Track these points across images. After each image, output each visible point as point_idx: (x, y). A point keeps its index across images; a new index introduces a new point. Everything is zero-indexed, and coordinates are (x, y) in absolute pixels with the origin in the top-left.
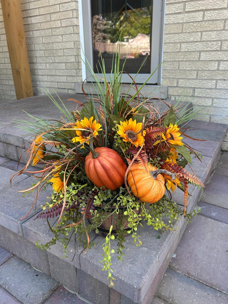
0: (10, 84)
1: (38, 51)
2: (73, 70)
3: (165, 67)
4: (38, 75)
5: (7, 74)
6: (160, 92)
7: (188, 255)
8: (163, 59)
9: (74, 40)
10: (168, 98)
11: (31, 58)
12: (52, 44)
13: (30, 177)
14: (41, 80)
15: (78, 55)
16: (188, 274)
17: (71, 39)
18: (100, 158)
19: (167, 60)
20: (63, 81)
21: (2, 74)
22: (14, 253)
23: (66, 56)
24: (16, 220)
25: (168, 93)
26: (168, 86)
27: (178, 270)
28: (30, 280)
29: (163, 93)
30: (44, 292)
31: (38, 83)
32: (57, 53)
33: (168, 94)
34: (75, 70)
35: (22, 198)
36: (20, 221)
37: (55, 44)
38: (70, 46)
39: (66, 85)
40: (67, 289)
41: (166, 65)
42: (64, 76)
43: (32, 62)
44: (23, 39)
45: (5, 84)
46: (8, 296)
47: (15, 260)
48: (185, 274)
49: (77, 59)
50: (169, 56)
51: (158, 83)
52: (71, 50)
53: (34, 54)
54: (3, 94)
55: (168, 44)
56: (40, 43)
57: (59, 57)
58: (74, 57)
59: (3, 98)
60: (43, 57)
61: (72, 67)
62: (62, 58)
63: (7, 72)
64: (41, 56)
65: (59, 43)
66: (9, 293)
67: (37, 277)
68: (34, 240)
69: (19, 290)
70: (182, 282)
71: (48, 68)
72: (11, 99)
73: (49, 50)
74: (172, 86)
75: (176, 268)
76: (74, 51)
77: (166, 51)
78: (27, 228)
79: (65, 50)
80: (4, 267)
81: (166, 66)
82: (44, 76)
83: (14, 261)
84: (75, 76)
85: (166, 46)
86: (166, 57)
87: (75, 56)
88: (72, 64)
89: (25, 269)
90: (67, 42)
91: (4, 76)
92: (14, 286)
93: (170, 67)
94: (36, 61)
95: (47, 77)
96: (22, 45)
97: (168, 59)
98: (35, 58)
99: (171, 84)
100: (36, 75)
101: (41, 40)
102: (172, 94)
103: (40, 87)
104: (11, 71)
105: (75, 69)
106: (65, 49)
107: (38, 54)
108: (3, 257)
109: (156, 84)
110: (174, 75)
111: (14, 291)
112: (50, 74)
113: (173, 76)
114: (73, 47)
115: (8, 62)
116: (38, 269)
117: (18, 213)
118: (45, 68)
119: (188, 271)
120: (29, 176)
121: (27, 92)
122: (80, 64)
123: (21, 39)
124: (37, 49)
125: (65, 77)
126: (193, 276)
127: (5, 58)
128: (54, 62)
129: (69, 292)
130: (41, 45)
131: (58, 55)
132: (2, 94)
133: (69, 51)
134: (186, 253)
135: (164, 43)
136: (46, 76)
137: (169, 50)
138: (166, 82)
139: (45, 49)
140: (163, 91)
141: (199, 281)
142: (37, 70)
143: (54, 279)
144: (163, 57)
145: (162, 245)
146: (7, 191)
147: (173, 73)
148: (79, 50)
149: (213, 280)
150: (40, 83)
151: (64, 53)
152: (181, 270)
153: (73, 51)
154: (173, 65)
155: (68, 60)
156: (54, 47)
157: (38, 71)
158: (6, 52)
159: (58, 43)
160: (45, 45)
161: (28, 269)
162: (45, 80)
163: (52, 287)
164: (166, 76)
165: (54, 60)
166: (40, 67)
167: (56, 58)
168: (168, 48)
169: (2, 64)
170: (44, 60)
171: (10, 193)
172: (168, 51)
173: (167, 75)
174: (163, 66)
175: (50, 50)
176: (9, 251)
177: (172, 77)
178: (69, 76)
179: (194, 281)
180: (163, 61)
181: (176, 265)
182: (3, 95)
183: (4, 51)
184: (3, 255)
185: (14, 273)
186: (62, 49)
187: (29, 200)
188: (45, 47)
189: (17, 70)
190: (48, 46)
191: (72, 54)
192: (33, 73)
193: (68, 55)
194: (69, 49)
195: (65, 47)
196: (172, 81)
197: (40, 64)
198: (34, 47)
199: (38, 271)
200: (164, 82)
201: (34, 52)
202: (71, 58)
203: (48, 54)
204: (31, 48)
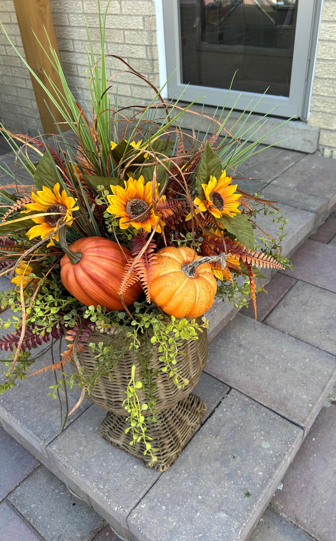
0: (29, 87)
1: (75, 29)
3: (319, 90)
4: (78, 76)
5: (23, 68)
6: (304, 140)
7: (303, 485)
8: (315, 73)
9: (144, 14)
10: (318, 150)
11: (63, 41)
14: (84, 87)
15: (151, 46)
16: (297, 520)
17: (137, 10)
19: (322, 77)
20: (124, 94)
22: (42, 463)
23: (128, 44)
24: (38, 439)
25: (320, 141)
26: (320, 129)
27: (283, 512)
28: (64, 511)
29: (309, 141)
30: (83, 533)
31: (80, 92)
32: (112, 37)
33: (320, 143)
35: (47, 389)
36: (43, 442)
38: (136, 24)
39: (129, 102)
40: (116, 533)
41: (319, 86)
42: (127, 84)
43: (67, 49)
44: (45, 8)
45: (21, 86)
47: (43, 473)
48: (292, 521)
49: (149, 54)
50: (327, 68)
51: (303, 118)
52: (139, 34)
53: (69, 33)
54: (19, 104)
55: (326, 43)
56: (79, 11)
57: (116, 46)
58: (144, 48)
59: (20, 113)
60: (85, 41)
61: (141, 68)
62: (122, 48)
64: (82, 39)
65: (115, 17)
66: (35, 530)
67: (74, 506)
69: (48, 527)
70: (285, 534)
73: (97, 28)
74: (327, 129)
75: (279, 508)
76: (143, 36)
77: (322, 56)
78: (53, 455)
79: (126, 33)
80: (28, 485)
81: (319, 88)
83: (41, 475)
85: (323, 47)
86: (320, 70)
87: (146, 46)
88: (141, 61)
89: (57, 491)
90: (130, 15)
91: (17, 70)
92: (41, 519)
93: (328, 90)
94: (72, 47)
96: (44, 20)
97: (324, 74)
98: (71, 42)
99: (327, 125)
100: (75, 76)
101: (81, 7)
102: (328, 145)
105: (146, 73)
106: (127, 30)
107: (76, 34)
108: (26, 467)
109: (298, 119)
110: (333, 107)
111: (42, 528)
113: (332, 109)
114: (142, 28)
116: (76, 494)
119: (297, 516)
122: (155, 62)
123: (41, 8)
124: (73, 25)
125: (128, 86)
126: (303, 524)
127: (17, 36)
129: (118, 537)
130: (80, 16)
131: (114, 40)
132: (16, 103)
133: (135, 34)
134: (299, 481)
135: (319, 40)
137: (329, 56)
138: (316, 120)
139: (88, 26)
140: (308, 137)
141: (311, 534)
142: (75, 66)
143: (97, 515)
144: (315, 69)
145: (250, 510)
147: (332, 103)
148: (153, 34)
149: (332, 535)
150: (82, 91)
151: (124, 37)
152: (287, 513)
153: (141, 36)
154: (333, 88)
155: (132, 53)
157: (79, 68)
159: (112, 17)
160: (89, 18)
161: (61, 492)
163: (94, 527)
164: (318, 107)
165: (108, 51)
166: (81, 61)
167: (111, 46)
168: (327, 51)
172: (325, 58)
173: (320, 105)
174: (314, 88)
175: (99, 28)
176: (34, 458)
177: (328, 111)
178: (135, 85)
179: (302, 534)
180: (316, 77)
181: (280, 503)
182: (18, 106)
183: (13, 22)
185: (42, 497)
186: (121, 29)
188: (89, 21)
189: (38, 70)
190: (95, 20)
191: (139, 42)
192: (69, 70)
193: (132, 43)
194: (133, 30)
195: (126, 26)
196: (328, 119)
197: (80, 55)
198: (67, 20)
199: (76, 497)
200: (312, 119)
201: (68, 30)
202: (139, 49)
203: (94, 36)
204: (63, 21)
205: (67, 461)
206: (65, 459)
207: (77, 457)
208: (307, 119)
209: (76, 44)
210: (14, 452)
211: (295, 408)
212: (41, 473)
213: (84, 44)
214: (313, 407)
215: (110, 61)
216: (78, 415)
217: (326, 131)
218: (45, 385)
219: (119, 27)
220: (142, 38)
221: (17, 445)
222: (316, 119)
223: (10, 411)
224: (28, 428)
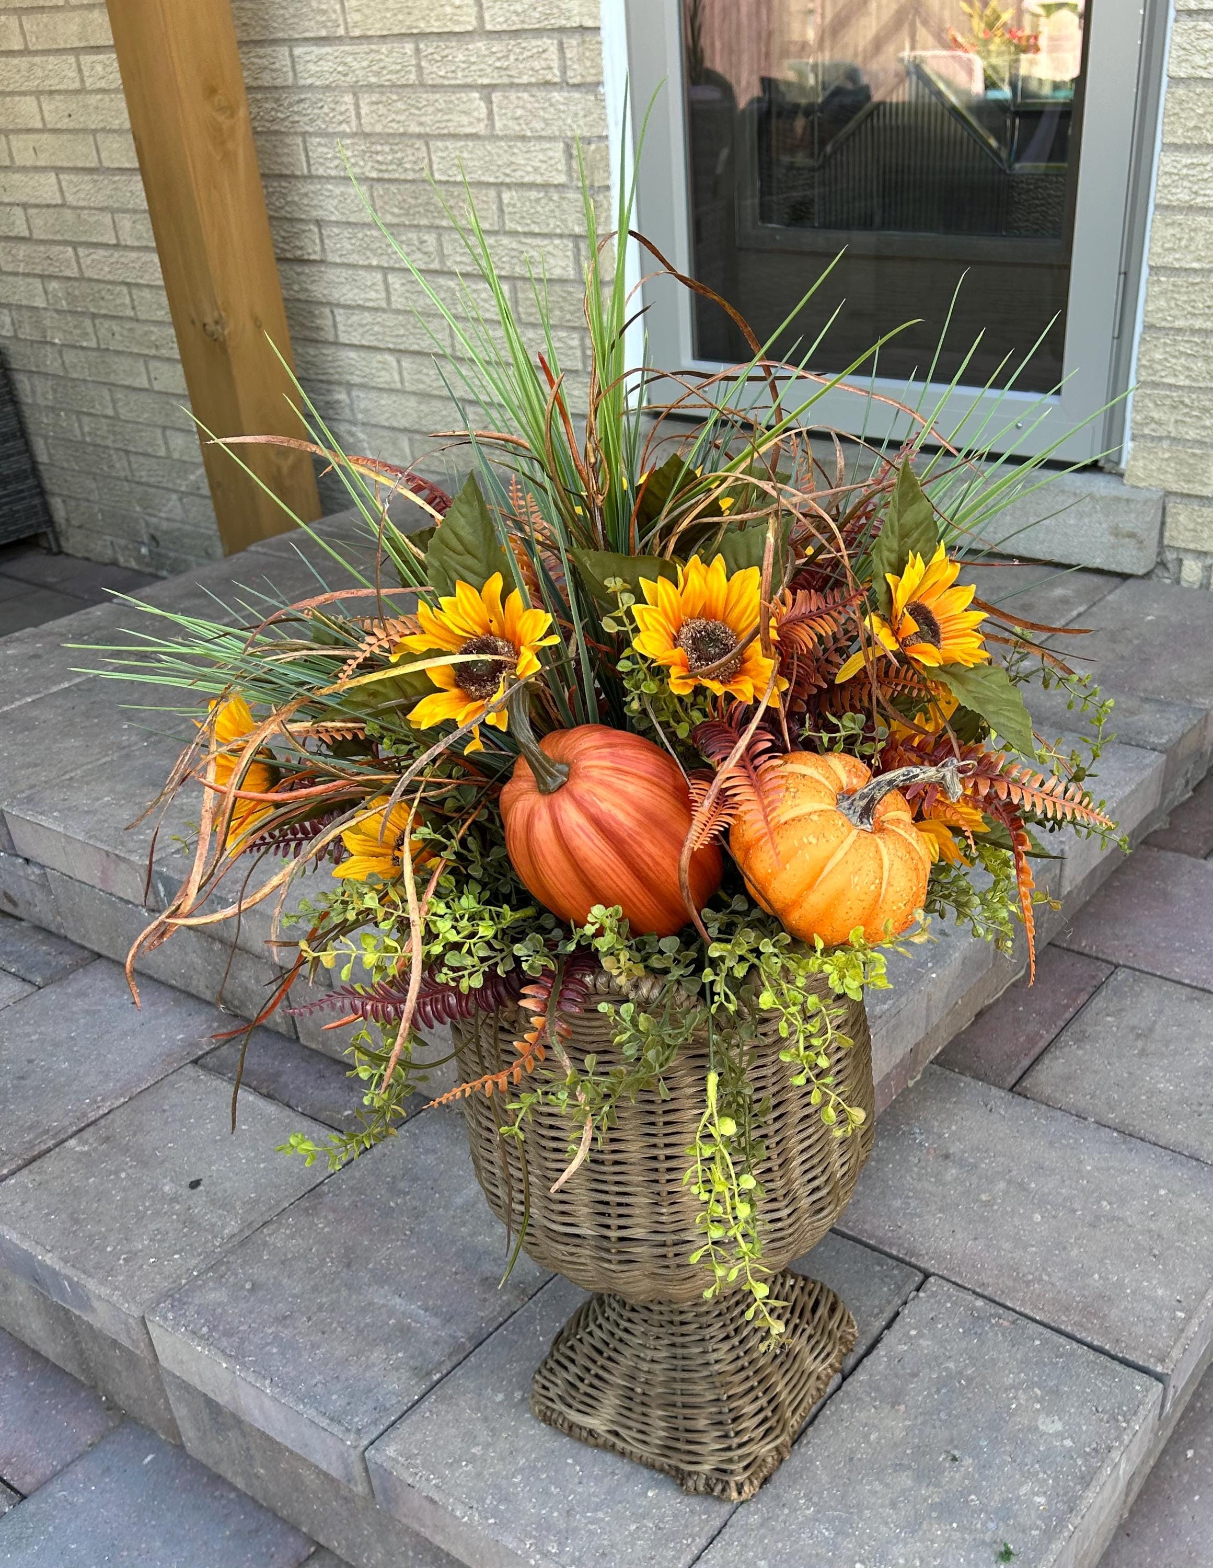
0: (157, 386)
1: (329, 187)
2: (563, 334)
3: (1158, 367)
4: (335, 343)
5: (137, 320)
6: (1116, 532)
8: (1145, 313)
9: (569, 134)
10: (1162, 564)
11: (286, 226)
12: (419, 144)
14: (356, 380)
17: (545, 120)
19: (1163, 324)
21: (105, 316)
22: (321, 1540)
23: (513, 233)
24: (336, 1429)
25: (1167, 534)
26: (1168, 493)
29: (1132, 535)
31: (341, 396)
32: (454, 212)
33: (1166, 542)
34: (575, 335)
35: (344, 1293)
36: (353, 1436)
37: (440, 144)
38: (543, 167)
41: (1157, 356)
43: (299, 253)
44: (232, 115)
45: (128, 381)
50: (1183, 298)
51: (1107, 460)
52: (551, 199)
53: (306, 201)
54: (119, 445)
55: (1179, 218)
56: (344, 127)
58: (570, 245)
59: (122, 473)
60: (367, 225)
61: (556, 313)
63: (133, 308)
64: (352, 219)
65: (470, 144)
71: (398, 302)
72: (170, 485)
73: (406, 181)
74: (1189, 496)
76: (565, 204)
77: (1167, 260)
78: (391, 1472)
79: (506, 196)
81: (1158, 363)
82: (379, 357)
84: (576, 371)
85: (1171, 231)
86: (1161, 303)
87: (576, 237)
88: (557, 288)
90: (523, 138)
91: (116, 328)
93: (1188, 369)
94: (318, 248)
95: (398, 361)
96: (228, 157)
97: (1174, 317)
98: (316, 230)
99: (1186, 482)
100: (326, 342)
101: (353, 113)
102: (1192, 546)
103: (354, 423)
104: (165, 301)
105: (574, 328)
106: (509, 186)
107: (330, 204)
109: (1094, 467)
112: (415, 347)
113: (1205, 427)
114: (562, 179)
115: (136, 244)
117: (339, 1386)
118: (384, 304)
121: (279, 470)
123: (221, 118)
124: (321, 172)
127: (118, 210)
128: (435, 265)
130: (348, 141)
131: (462, 222)
133: (538, 200)
135: (1158, 207)
136: (390, 359)
137: (1188, 257)
138: (1152, 467)
139: (374, 175)
140: (1129, 522)
142: (327, 311)
144: (1145, 301)
146: (265, 1244)
147: (1203, 410)
148: (600, 198)
150: (349, 394)
151: (501, 210)
153: (559, 207)
154: (1206, 359)
155: (529, 262)
156: (435, 167)
157: (338, 319)
158: (121, 170)
159: (459, 144)
160: (377, 148)
162: (383, 379)
164: (1159, 423)
165: (443, 257)
166: (347, 294)
167: (452, 240)
168: (1184, 243)
169: (102, 252)
170: (373, 251)
171: (283, 1263)
172: (1175, 265)
173: (1164, 418)
174: (1144, 362)
175: (413, 181)
177: (1192, 434)
180: (1147, 327)
182: (118, 450)
183: (106, 164)
186: (489, 185)
187: (383, 1310)
188: (379, 158)
189: (203, 320)
190: (399, 155)
191: (553, 225)
192: (303, 325)
193: (526, 229)
194: (532, 186)
195: (507, 175)
196: (1191, 461)
197: (345, 273)
198: (303, 158)
200: (1141, 463)
201: (303, 191)
202: (550, 248)
203: (396, 210)
204: (285, 159)
205: (436, 1486)
206: (428, 1480)
207: (467, 1474)
208: (1123, 465)
209: (329, 236)
210: (225, 1516)
211: (1133, 1324)
213: (360, 235)
214: (1189, 1319)
215: (449, 289)
216: (455, 1360)
217: (1186, 501)
218: (338, 1282)
219: (483, 179)
220: (563, 211)
222: (1152, 461)
223: (236, 1357)
224: (301, 1400)
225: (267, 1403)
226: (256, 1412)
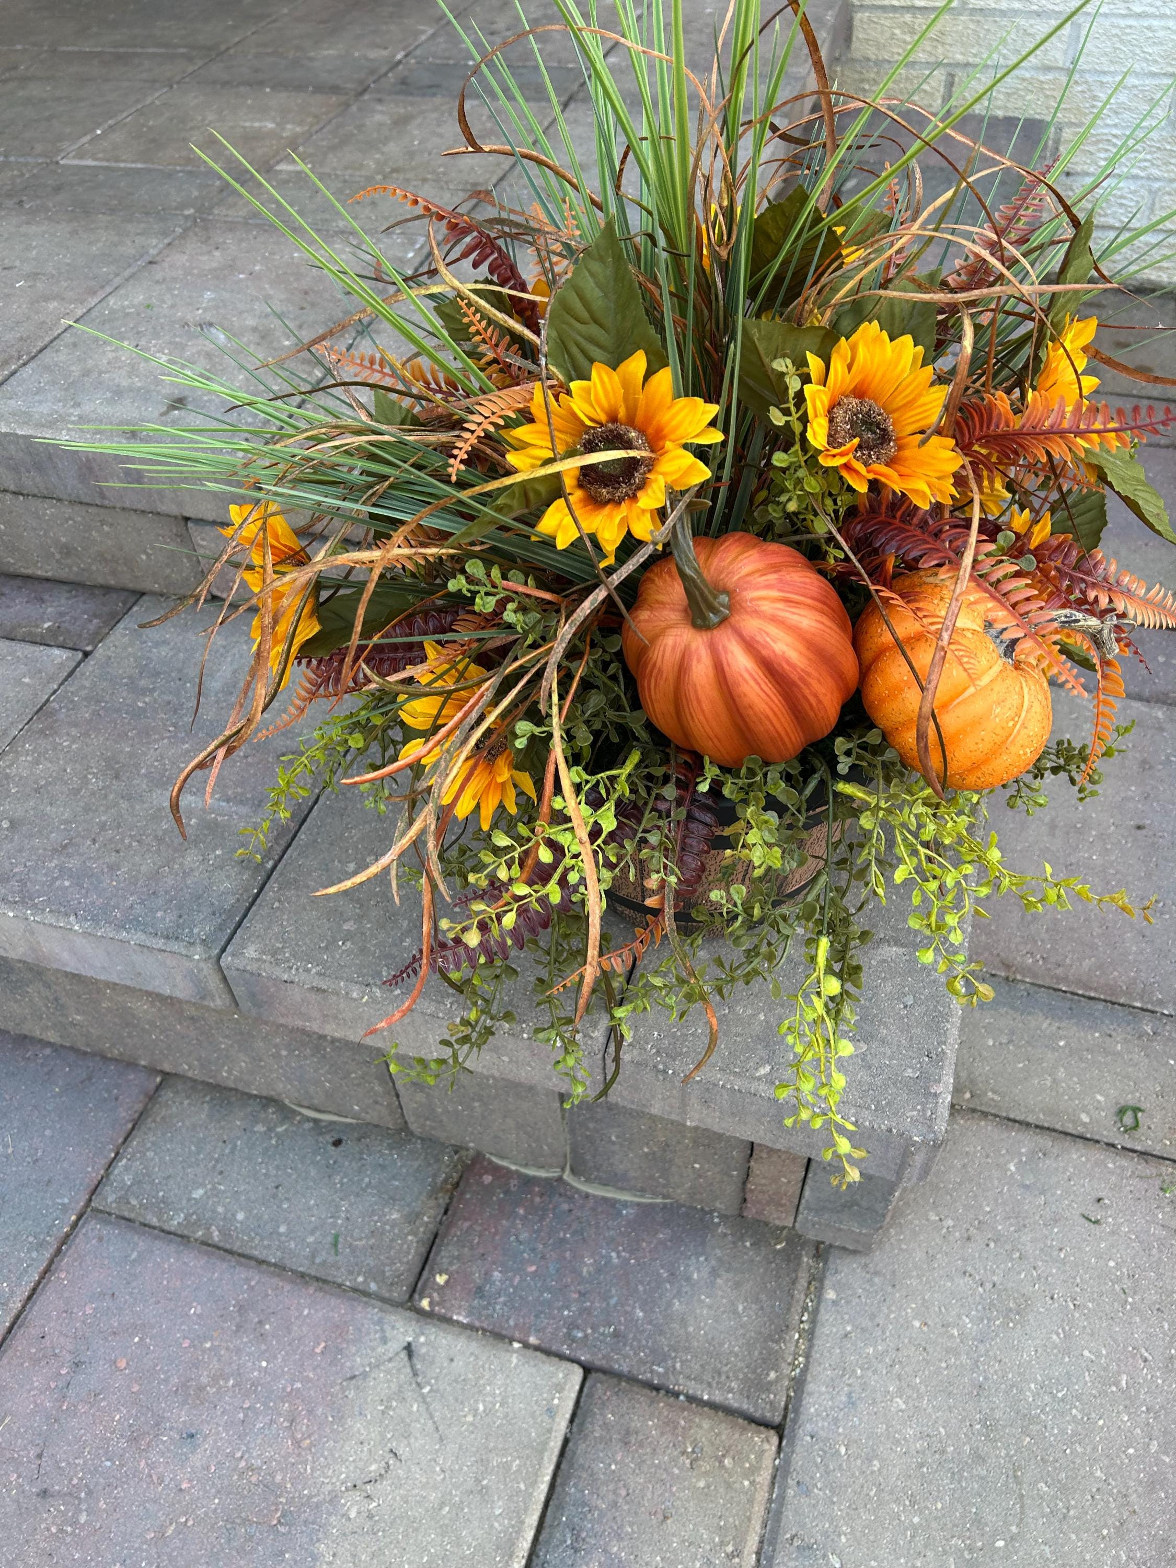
13: (91, 661)
18: (751, 625)
22: (167, 1067)
24: (175, 946)
28: (313, 1173)
30: (409, 1205)
35: (124, 805)
36: (199, 949)
40: (513, 1168)
46: (241, 1273)
47: (187, 1097)
66: (240, 1255)
67: (340, 1148)
68: (309, 1019)
69: (282, 1229)
78: (259, 975)
80: (149, 1145)
83: (181, 1103)
89: (260, 1128)
92: (247, 1218)
108: (117, 1099)
111: (262, 1240)
116: (330, 1112)
117: (160, 901)
120: (80, 655)
129: (526, 1176)
143: (429, 1141)
161: (276, 1126)
163: (435, 1176)
171: (37, 791)
176: (131, 1065)
184: (109, 1091)
185: (217, 1161)
199: (335, 1123)
205: (319, 974)
206: (308, 971)
207: (349, 952)
210: (48, 1073)
212: (177, 1100)
216: (283, 843)
218: (112, 796)
221: (48, 1051)
223: (23, 902)
224: (121, 927)
225: (80, 942)
226: (65, 956)
